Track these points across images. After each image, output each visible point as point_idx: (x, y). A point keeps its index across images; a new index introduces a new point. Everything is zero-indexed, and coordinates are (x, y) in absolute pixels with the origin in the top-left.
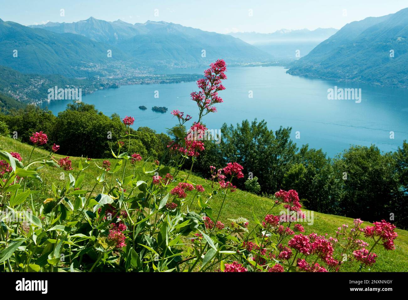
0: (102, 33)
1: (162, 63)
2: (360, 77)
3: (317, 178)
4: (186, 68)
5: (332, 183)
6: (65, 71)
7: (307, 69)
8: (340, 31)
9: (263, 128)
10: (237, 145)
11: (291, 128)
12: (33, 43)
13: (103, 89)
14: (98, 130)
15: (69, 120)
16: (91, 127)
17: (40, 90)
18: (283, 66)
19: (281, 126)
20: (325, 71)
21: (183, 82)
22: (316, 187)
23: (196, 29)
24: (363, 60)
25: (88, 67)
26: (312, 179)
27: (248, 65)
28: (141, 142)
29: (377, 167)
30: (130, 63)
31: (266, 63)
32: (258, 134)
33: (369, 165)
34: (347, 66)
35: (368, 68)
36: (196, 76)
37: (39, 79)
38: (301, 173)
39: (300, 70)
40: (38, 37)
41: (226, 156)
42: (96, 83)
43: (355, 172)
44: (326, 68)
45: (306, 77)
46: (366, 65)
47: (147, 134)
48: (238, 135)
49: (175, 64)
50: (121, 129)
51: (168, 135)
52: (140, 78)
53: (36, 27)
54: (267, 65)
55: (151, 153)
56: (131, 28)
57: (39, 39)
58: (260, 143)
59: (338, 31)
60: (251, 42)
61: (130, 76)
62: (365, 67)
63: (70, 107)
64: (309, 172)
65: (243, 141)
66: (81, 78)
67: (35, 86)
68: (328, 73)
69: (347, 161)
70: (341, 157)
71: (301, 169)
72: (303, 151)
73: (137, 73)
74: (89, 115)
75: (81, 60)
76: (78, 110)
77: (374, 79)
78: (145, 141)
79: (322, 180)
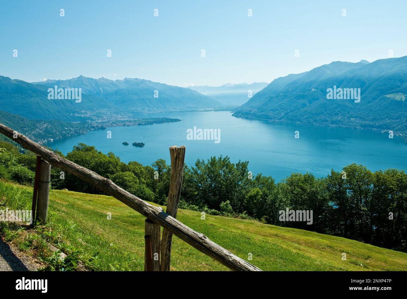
0: (90, 88)
1: (138, 110)
2: (286, 118)
3: (270, 198)
4: (157, 113)
5: (281, 201)
6: (63, 117)
7: (247, 112)
8: (270, 84)
9: (227, 162)
10: (208, 175)
11: (248, 162)
12: (37, 96)
13: (94, 130)
14: (99, 165)
15: (76, 159)
16: (93, 164)
17: (45, 131)
18: (230, 111)
19: (240, 160)
20: (261, 114)
21: (155, 124)
22: (270, 205)
23: (163, 84)
24: (288, 106)
25: (81, 114)
26: (267, 199)
27: (203, 110)
28: (133, 173)
29: (314, 189)
30: (114, 111)
31: (217, 109)
32: (223, 166)
33: (308, 187)
34: (276, 110)
35: (291, 111)
36: (165, 119)
37: (43, 123)
38: (258, 195)
39: (242, 114)
40: (40, 91)
41: (200, 183)
42: (88, 125)
43: (297, 193)
44: (261, 112)
45: (247, 118)
46: (290, 109)
47: (137, 167)
48: (209, 168)
49: (149, 110)
50: (117, 164)
51: (153, 167)
52: (122, 122)
53: (38, 84)
54: (218, 111)
55: (141, 181)
56: (112, 83)
57: (40, 93)
58: (225, 173)
59: (268, 84)
60: (205, 93)
61: (114, 120)
62: (289, 111)
63: (75, 149)
64: (264, 194)
65: (213, 172)
66: (76, 123)
67: (40, 129)
68: (263, 115)
69: (289, 184)
70: (285, 182)
71: (258, 192)
72: (258, 179)
73: (120, 118)
74: (91, 154)
75: (75, 108)
76: (82, 150)
77: (296, 119)
78: (135, 172)
79: (274, 200)
